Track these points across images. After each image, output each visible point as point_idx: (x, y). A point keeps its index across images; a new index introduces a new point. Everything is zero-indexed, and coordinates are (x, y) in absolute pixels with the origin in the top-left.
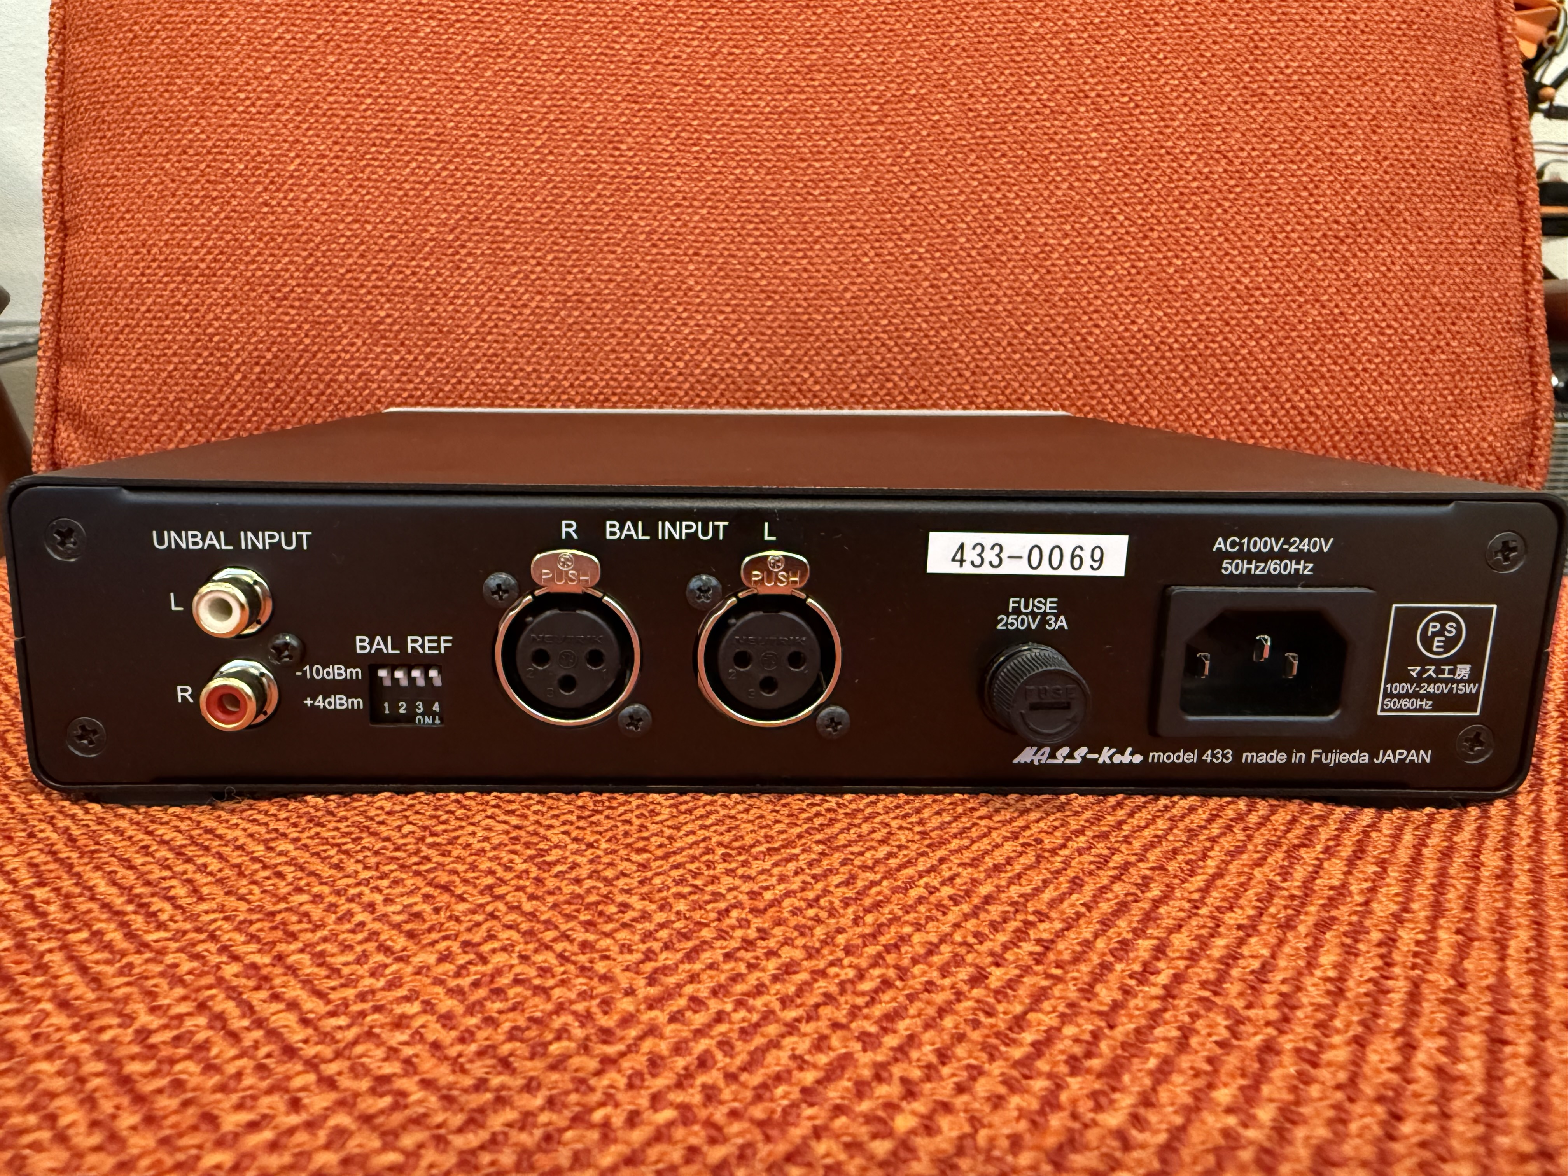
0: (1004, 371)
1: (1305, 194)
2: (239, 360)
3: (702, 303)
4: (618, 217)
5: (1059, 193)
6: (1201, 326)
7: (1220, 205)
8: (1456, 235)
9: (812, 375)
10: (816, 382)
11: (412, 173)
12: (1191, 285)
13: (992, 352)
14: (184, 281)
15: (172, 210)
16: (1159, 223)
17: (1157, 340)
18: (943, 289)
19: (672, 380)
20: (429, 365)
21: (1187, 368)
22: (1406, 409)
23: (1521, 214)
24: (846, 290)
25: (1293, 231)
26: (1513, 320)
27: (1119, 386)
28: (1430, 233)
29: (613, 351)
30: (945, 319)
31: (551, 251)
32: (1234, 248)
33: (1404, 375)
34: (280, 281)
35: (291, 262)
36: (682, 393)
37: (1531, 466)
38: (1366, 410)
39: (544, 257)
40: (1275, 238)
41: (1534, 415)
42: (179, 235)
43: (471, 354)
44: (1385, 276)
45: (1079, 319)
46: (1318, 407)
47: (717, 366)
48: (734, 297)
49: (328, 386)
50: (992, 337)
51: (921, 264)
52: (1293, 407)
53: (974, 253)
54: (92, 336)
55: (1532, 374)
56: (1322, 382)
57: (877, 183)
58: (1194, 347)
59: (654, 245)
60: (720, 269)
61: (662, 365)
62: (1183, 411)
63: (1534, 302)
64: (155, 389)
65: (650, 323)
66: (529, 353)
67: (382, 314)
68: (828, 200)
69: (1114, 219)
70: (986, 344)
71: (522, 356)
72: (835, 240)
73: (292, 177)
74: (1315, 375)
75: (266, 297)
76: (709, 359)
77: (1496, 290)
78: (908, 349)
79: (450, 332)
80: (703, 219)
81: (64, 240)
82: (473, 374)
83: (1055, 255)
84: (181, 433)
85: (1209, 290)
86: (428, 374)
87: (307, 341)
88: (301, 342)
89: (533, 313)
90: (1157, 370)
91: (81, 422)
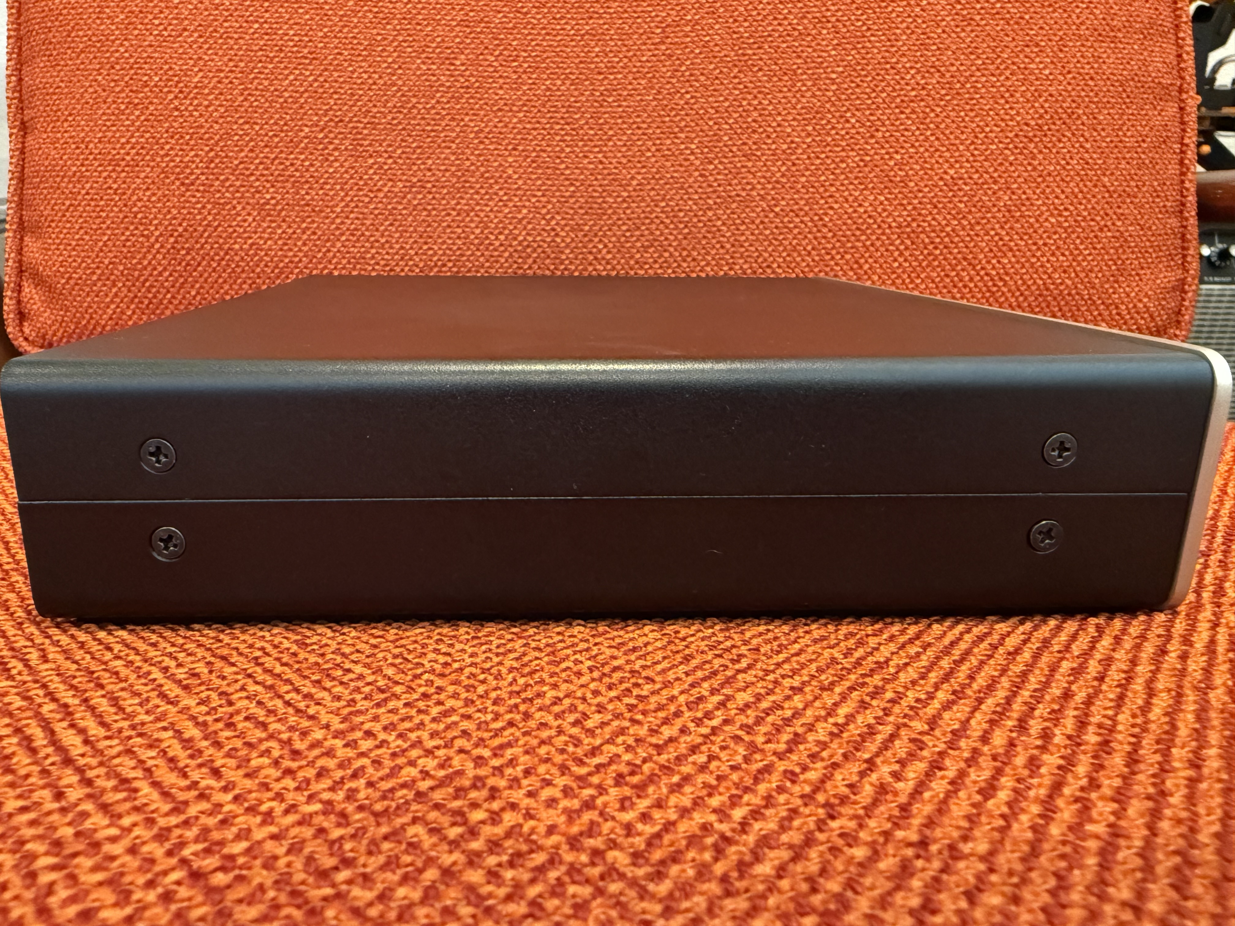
0: (757, 244)
1: (1002, 101)
2: (157, 233)
3: (519, 189)
4: (453, 119)
5: (804, 100)
6: (915, 208)
7: (933, 110)
8: (1125, 135)
9: (605, 246)
10: (609, 252)
11: (291, 84)
12: (907, 175)
13: (748, 228)
14: (114, 170)
15: (104, 114)
16: (884, 125)
17: (879, 220)
18: (711, 178)
19: (495, 250)
20: (305, 237)
21: (902, 242)
22: (1077, 276)
23: (1182, 117)
24: (633, 178)
25: (991, 131)
26: (1169, 204)
27: (848, 257)
28: (1103, 134)
29: (449, 226)
30: (711, 202)
31: (400, 146)
32: (943, 145)
33: (1077, 249)
34: (188, 171)
35: (196, 155)
36: (503, 260)
37: (1179, 322)
38: (1045, 277)
39: (394, 151)
40: (976, 137)
41: (1183, 281)
42: (110, 134)
43: (338, 228)
44: (1064, 168)
45: (817, 203)
46: (1007, 274)
47: (530, 239)
48: (544, 184)
49: (227, 254)
50: (748, 217)
51: (692, 158)
52: (987, 274)
53: (734, 149)
54: (45, 213)
55: (1184, 248)
56: (1010, 254)
57: (659, 92)
58: (909, 225)
59: (481, 142)
60: (533, 162)
61: (487, 238)
62: (898, 277)
63: (1187, 190)
64: (93, 255)
65: (478, 204)
66: (382, 228)
67: (268, 196)
68: (620, 106)
69: (848, 121)
70: (744, 223)
71: (377, 230)
72: (625, 138)
73: (196, 87)
74: (1004, 249)
75: (178, 183)
76: (524, 233)
77: (1156, 180)
78: (682, 226)
79: (321, 211)
80: (520, 122)
81: (24, 137)
82: (339, 245)
83: (800, 151)
84: (114, 290)
85: (922, 179)
86: (304, 244)
87: (210, 218)
88: (205, 219)
89: (386, 196)
90: (878, 244)
91: (39, 281)
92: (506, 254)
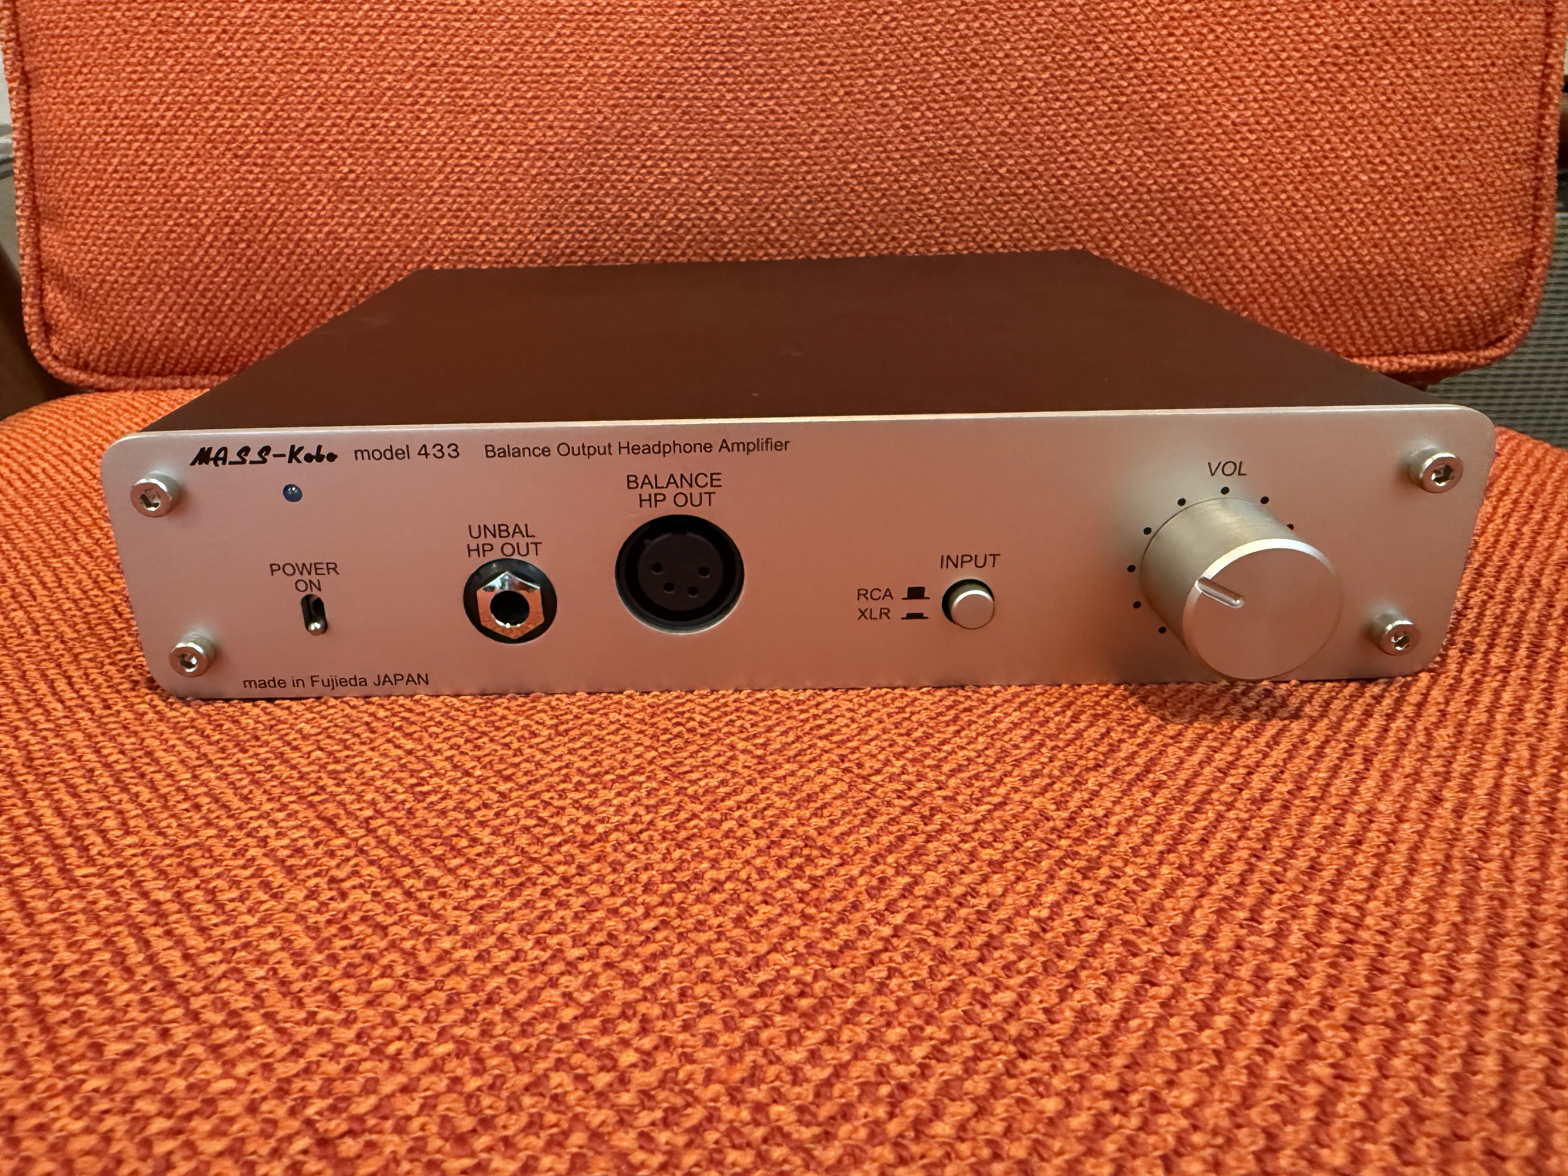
0: (975, 217)
1: (1306, 15)
2: (208, 222)
3: (666, 150)
4: (579, 58)
5: (1041, 20)
6: (1182, 166)
7: (1212, 31)
8: (1468, 58)
9: (779, 224)
10: (784, 231)
11: (366, 17)
12: (1174, 121)
13: (964, 197)
14: (147, 140)
15: (128, 64)
16: (1146, 52)
17: (1135, 182)
18: (917, 130)
19: (639, 232)
20: (395, 221)
21: (1165, 212)
22: (1392, 251)
23: (1548, 27)
24: (814, 132)
25: (1289, 58)
26: (1520, 150)
27: (1094, 231)
28: (1439, 57)
29: (578, 203)
30: (916, 162)
31: (510, 98)
32: (1223, 79)
33: (1393, 215)
34: (241, 138)
35: (250, 117)
36: (648, 245)
37: (1521, 307)
38: (1349, 253)
39: (504, 104)
40: (1269, 67)
41: (1531, 253)
42: (137, 91)
43: (436, 209)
44: (1383, 107)
45: (1055, 161)
46: (1299, 250)
47: (682, 216)
48: (700, 143)
49: (297, 246)
50: (965, 181)
51: (892, 103)
52: (1273, 251)
53: (947, 90)
54: (65, 196)
55: (1535, 208)
56: (1305, 224)
57: (849, 14)
58: (1174, 189)
59: (617, 89)
60: (684, 113)
61: (627, 217)
62: (1159, 257)
63: (1547, 128)
64: (130, 251)
65: (614, 172)
66: (493, 207)
67: (346, 169)
68: (796, 34)
69: (1098, 49)
70: (958, 189)
71: (487, 210)
72: (804, 78)
73: (243, 24)
74: (1298, 217)
75: (229, 155)
76: (674, 209)
77: (1506, 117)
78: (878, 195)
79: (414, 187)
80: (666, 59)
81: (27, 92)
82: (439, 230)
83: (1034, 91)
84: (160, 296)
85: (1194, 126)
86: (395, 231)
87: (273, 200)
88: (266, 201)
89: (496, 165)
90: (1133, 213)
91: (64, 284)
92: (652, 237)
